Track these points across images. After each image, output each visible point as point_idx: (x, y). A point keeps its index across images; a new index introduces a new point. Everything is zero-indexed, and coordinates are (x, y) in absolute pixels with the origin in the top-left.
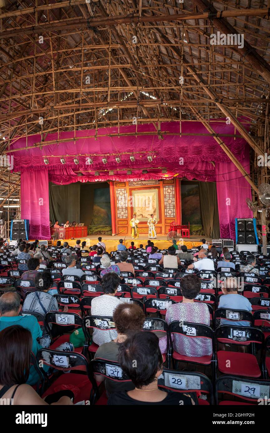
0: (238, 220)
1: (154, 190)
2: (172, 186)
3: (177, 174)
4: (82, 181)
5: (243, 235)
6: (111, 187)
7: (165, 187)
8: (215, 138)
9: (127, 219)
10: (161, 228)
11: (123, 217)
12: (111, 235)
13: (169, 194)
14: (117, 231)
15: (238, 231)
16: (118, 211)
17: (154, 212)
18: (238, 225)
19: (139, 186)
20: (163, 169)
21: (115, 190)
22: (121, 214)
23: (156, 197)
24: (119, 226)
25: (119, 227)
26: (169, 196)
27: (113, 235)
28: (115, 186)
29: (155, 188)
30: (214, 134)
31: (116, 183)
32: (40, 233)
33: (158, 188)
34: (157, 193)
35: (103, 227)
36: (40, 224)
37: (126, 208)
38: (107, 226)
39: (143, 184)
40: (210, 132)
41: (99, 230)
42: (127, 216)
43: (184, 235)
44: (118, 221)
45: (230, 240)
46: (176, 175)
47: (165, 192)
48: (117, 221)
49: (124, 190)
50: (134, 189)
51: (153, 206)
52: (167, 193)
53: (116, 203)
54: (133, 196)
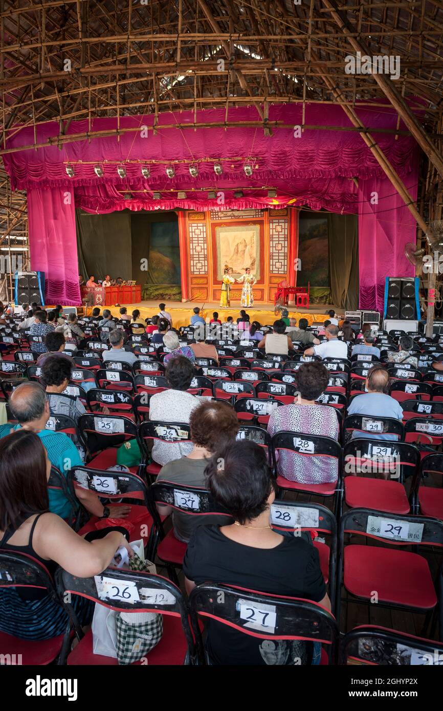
0: (390, 280)
1: (252, 227)
2: (283, 221)
3: (294, 200)
4: (133, 208)
5: (396, 305)
6: (180, 220)
7: (273, 223)
8: (362, 135)
9: (207, 276)
10: (262, 291)
11: (199, 272)
12: (181, 301)
13: (279, 235)
14: (190, 294)
15: (389, 298)
16: (192, 262)
17: (253, 264)
18: (390, 288)
19: (228, 220)
20: (269, 190)
21: (187, 225)
22: (198, 266)
23: (256, 239)
24: (193, 286)
25: (193, 288)
26: (279, 238)
27: (184, 300)
28: (187, 218)
29: (255, 223)
30: (361, 128)
31: (189, 214)
32: (65, 295)
33: (261, 223)
34: (258, 231)
35: (167, 288)
36: (64, 279)
37: (204, 257)
38: (174, 287)
39: (234, 216)
40: (355, 124)
41: (161, 292)
42: (206, 270)
43: (300, 303)
44: (192, 278)
45: (374, 312)
46: (291, 202)
47: (271, 230)
48: (190, 279)
49: (203, 226)
50: (220, 225)
51: (250, 255)
52: (275, 233)
53: (188, 249)
54: (217, 236)
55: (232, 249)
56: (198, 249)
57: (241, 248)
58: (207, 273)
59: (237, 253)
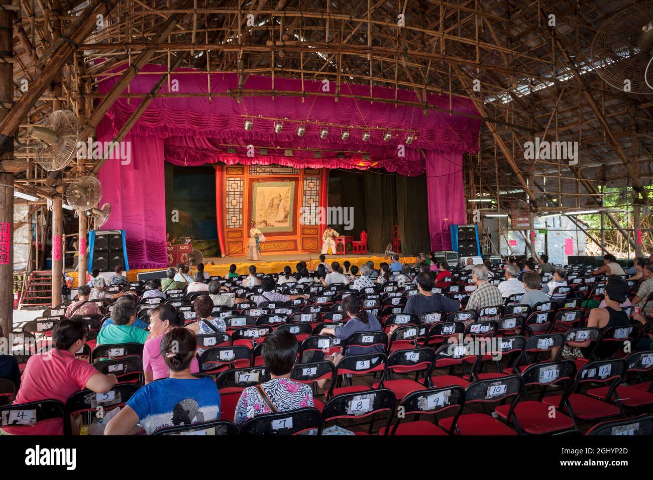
0: (459, 227)
1: (288, 183)
2: (316, 178)
3: (376, 163)
6: (218, 174)
7: (307, 180)
9: (242, 229)
10: (295, 241)
11: (234, 225)
12: (221, 257)
13: (311, 191)
14: (227, 249)
16: (227, 215)
17: (286, 217)
19: (266, 175)
21: (224, 179)
22: (233, 220)
23: (290, 194)
24: (229, 240)
25: (229, 242)
26: (311, 193)
27: (223, 255)
28: (225, 173)
29: (291, 179)
31: (227, 168)
32: (145, 256)
33: (296, 179)
34: (294, 187)
36: (143, 237)
37: (240, 211)
39: (272, 172)
42: (241, 224)
44: (227, 232)
45: (452, 252)
46: (374, 164)
47: (305, 186)
48: (225, 233)
49: (241, 181)
50: (257, 180)
51: (284, 209)
52: (308, 189)
53: (224, 202)
54: (254, 190)
55: (267, 203)
56: (234, 202)
57: (276, 202)
58: (241, 226)
59: (272, 206)
